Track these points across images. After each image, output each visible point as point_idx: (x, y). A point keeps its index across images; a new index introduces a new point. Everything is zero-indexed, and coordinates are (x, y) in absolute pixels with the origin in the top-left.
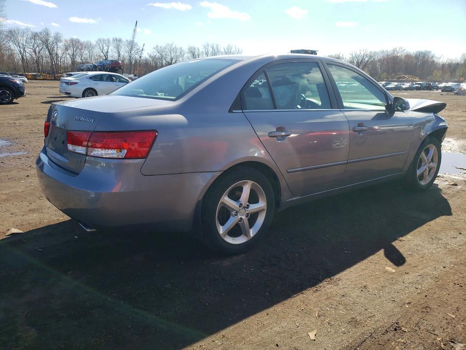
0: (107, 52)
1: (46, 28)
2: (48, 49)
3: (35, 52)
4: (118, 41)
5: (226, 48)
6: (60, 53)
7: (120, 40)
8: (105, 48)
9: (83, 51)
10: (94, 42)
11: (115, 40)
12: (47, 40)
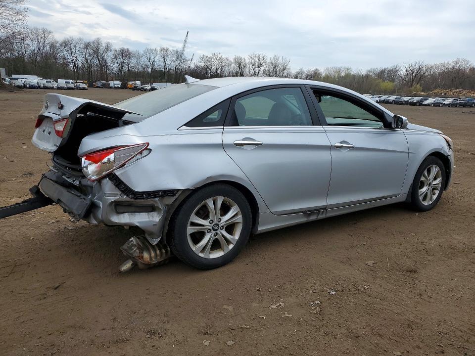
0: (154, 61)
1: (98, 39)
2: (98, 59)
3: (86, 61)
4: (165, 51)
5: (272, 59)
6: (109, 62)
7: (167, 50)
8: (152, 57)
9: (130, 60)
10: (142, 52)
11: (163, 49)
12: (98, 50)
